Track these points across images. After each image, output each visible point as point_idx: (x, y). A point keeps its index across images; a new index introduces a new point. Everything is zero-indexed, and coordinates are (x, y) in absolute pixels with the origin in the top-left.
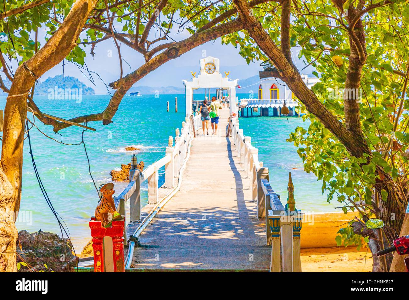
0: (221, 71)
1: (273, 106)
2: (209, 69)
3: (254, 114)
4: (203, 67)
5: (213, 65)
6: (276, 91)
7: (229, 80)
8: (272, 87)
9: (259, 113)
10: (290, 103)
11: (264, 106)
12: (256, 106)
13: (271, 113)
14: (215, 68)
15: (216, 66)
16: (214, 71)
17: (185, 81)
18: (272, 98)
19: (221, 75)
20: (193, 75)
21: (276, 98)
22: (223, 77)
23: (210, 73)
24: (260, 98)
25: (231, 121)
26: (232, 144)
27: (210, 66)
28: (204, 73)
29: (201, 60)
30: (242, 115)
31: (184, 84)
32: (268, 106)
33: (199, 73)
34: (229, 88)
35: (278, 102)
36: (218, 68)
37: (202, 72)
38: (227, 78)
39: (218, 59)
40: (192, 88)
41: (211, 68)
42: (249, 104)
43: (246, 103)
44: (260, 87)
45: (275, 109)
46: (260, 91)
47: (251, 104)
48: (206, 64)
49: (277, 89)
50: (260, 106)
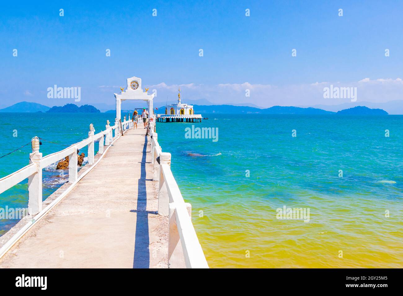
0: (142, 88)
1: (172, 117)
2: (134, 86)
3: (163, 121)
4: (129, 84)
5: (137, 83)
6: (173, 111)
7: (148, 94)
8: (171, 109)
9: (165, 121)
10: (179, 116)
11: (168, 117)
12: (164, 117)
13: (171, 120)
14: (138, 85)
15: (139, 83)
16: (137, 88)
17: (116, 94)
18: (171, 114)
19: (142, 90)
20: (122, 90)
21: (173, 114)
22: (144, 92)
23: (134, 89)
24: (166, 114)
25: (149, 124)
26: (148, 143)
27: (135, 84)
28: (130, 89)
29: (128, 79)
30: (158, 121)
31: (115, 96)
32: (170, 117)
33: (126, 89)
34: (148, 100)
35: (174, 115)
36: (140, 85)
37: (128, 88)
38: (147, 93)
39: (140, 79)
40: (121, 100)
41: (135, 85)
42: (161, 116)
43: (160, 116)
44: (166, 109)
45: (173, 119)
46: (166, 111)
47: (162, 116)
48: (131, 82)
49: (174, 110)
50: (166, 117)
